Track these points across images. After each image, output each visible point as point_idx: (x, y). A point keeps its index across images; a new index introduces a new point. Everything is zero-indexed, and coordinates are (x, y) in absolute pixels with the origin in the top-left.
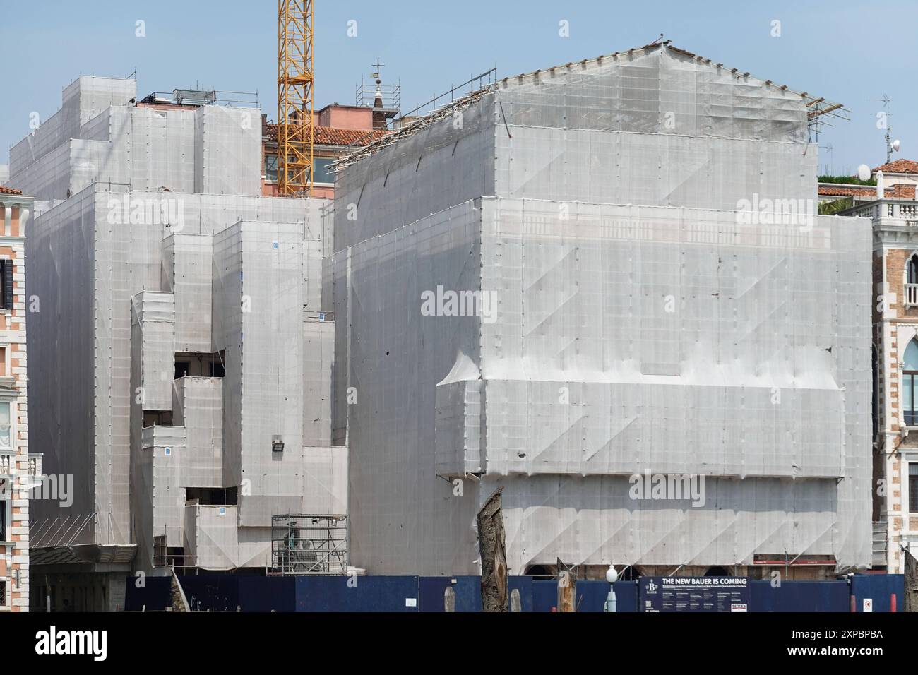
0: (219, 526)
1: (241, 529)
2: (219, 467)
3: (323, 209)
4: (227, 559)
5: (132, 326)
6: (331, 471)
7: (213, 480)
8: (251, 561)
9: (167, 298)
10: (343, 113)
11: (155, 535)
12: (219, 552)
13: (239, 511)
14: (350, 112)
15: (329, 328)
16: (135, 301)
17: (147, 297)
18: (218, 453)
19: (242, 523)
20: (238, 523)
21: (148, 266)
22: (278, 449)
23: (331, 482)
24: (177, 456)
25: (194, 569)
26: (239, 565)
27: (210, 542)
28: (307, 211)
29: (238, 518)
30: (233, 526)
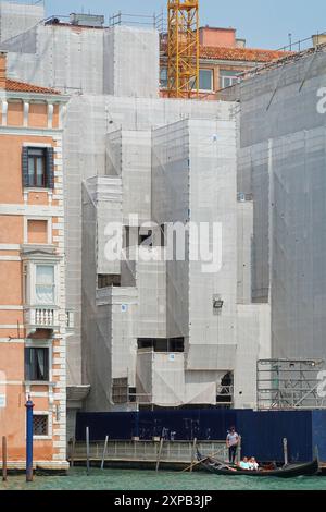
0: (170, 370)
1: (187, 372)
2: (163, 321)
3: (231, 110)
4: (177, 398)
5: (83, 205)
6: (257, 325)
7: (159, 332)
8: (195, 399)
9: (116, 181)
10: (212, 33)
11: (113, 377)
12: (170, 391)
13: (186, 357)
14: (218, 33)
15: (248, 207)
16: (87, 184)
17: (101, 181)
18: (162, 309)
19: (189, 367)
20: (185, 367)
21: (96, 155)
22: (217, 305)
23: (257, 334)
24: (130, 311)
25: (150, 406)
26: (185, 403)
27: (163, 383)
28: (219, 111)
29: (186, 363)
30: (181, 370)
